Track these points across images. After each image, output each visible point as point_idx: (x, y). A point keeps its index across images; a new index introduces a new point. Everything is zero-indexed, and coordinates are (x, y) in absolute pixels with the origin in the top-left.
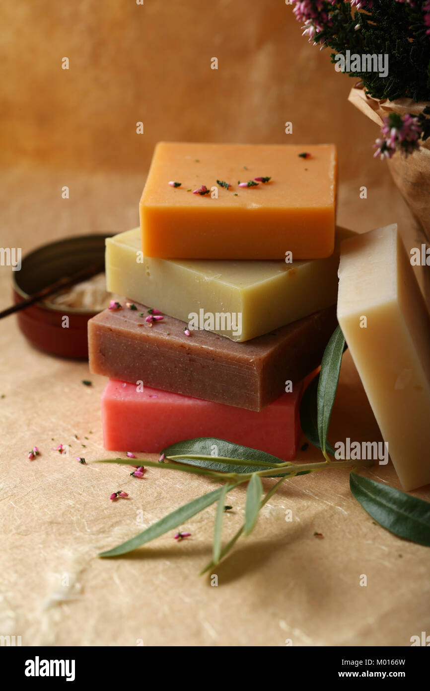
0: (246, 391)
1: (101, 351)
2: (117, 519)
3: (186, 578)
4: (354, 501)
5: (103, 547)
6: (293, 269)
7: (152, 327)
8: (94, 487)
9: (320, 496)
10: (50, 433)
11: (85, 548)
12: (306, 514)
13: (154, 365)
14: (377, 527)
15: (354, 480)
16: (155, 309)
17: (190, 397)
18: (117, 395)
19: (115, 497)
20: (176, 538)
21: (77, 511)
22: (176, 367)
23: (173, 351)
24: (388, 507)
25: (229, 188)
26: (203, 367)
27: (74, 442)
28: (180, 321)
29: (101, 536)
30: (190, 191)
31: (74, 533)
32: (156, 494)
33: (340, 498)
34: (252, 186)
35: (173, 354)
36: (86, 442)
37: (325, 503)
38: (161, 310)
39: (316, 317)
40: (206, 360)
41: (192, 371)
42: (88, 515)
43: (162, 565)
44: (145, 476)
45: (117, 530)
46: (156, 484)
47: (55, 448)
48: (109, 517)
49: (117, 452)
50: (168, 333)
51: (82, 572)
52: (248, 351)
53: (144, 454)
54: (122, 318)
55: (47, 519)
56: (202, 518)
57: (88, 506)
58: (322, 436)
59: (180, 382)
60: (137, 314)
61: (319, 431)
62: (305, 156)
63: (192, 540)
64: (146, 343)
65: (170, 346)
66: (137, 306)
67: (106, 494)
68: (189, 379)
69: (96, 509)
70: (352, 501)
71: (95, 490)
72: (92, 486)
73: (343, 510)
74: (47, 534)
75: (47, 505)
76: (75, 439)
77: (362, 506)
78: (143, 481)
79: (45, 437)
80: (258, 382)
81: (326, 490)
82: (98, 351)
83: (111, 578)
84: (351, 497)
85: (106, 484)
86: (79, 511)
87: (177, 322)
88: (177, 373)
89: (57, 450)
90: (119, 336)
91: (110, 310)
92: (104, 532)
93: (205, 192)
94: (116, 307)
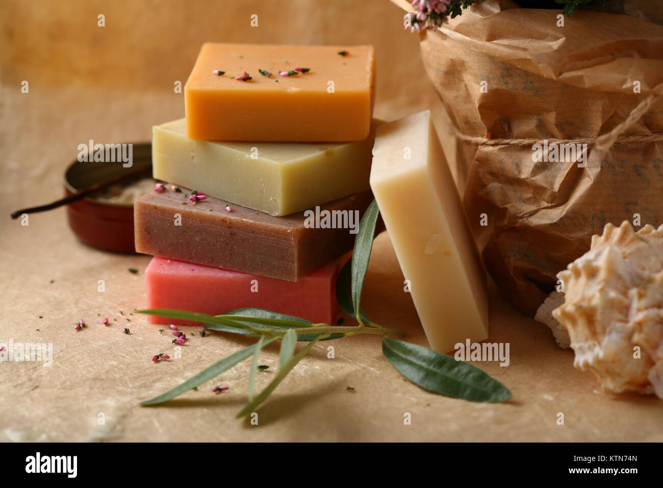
0: (284, 262)
1: (146, 230)
2: (159, 376)
3: (222, 422)
4: (386, 363)
5: (144, 398)
6: (330, 149)
7: (195, 205)
8: (137, 352)
9: (354, 360)
10: (97, 310)
11: (126, 399)
12: (340, 373)
13: (197, 240)
14: (407, 383)
15: (386, 344)
16: (199, 190)
17: (230, 271)
18: (161, 269)
19: (157, 359)
20: (215, 391)
21: (120, 370)
22: (217, 242)
23: (214, 226)
24: (418, 365)
25: (270, 76)
26: (243, 240)
27: (119, 317)
28: (222, 200)
29: (142, 389)
30: (233, 78)
31: (116, 387)
32: (196, 358)
33: (373, 361)
34: (292, 74)
35: (215, 229)
36: (130, 318)
37: (359, 365)
38: (204, 192)
39: (352, 198)
40: (246, 233)
41: (232, 245)
42: (130, 373)
43: (199, 412)
44: (187, 343)
45: (158, 385)
46: (196, 350)
47: (101, 322)
48: (151, 375)
49: (161, 325)
50: (210, 209)
51: (124, 417)
52: (286, 223)
53: (187, 327)
54: (167, 198)
55: (91, 376)
56: (239, 376)
57: (130, 366)
58: (356, 301)
59: (221, 256)
60: (181, 196)
61: (353, 296)
62: (344, 54)
63: (229, 393)
64: (189, 219)
65: (212, 221)
66: (182, 189)
67: (149, 357)
68: (230, 252)
69: (139, 368)
70: (385, 363)
71: (138, 354)
72: (135, 351)
73: (375, 370)
74: (91, 388)
75: (91, 366)
76: (121, 315)
77: (393, 366)
78: (185, 347)
79: (91, 313)
80: (295, 252)
81: (360, 355)
82: (144, 230)
83: (151, 422)
84: (384, 359)
85: (149, 349)
86: (122, 370)
87: (219, 202)
88: (218, 247)
89: (102, 323)
90: (164, 213)
91: (155, 192)
92: (145, 387)
93: (247, 79)
94: (161, 189)
